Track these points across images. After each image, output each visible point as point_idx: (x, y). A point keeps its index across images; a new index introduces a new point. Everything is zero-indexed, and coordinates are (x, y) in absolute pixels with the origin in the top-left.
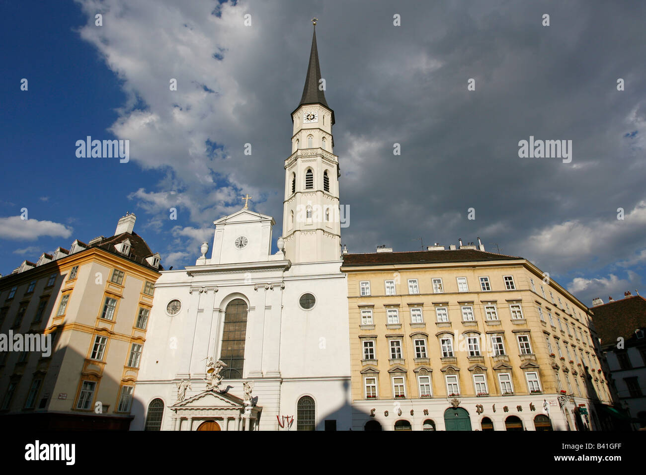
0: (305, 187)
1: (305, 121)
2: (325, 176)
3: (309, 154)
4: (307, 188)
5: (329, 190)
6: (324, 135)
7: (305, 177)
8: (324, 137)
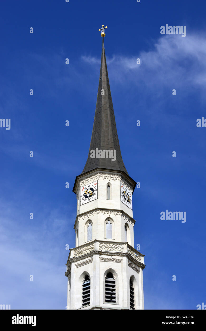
0: (82, 303)
1: (83, 202)
2: (110, 279)
3: (85, 253)
4: (83, 305)
5: (116, 300)
6: (107, 215)
7: (82, 288)
8: (109, 219)
